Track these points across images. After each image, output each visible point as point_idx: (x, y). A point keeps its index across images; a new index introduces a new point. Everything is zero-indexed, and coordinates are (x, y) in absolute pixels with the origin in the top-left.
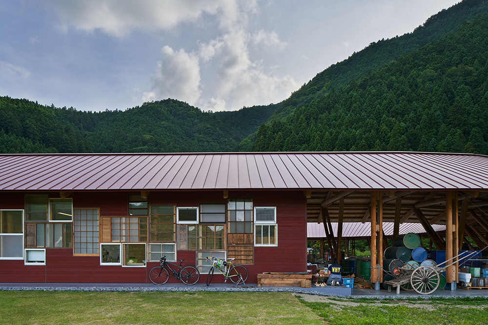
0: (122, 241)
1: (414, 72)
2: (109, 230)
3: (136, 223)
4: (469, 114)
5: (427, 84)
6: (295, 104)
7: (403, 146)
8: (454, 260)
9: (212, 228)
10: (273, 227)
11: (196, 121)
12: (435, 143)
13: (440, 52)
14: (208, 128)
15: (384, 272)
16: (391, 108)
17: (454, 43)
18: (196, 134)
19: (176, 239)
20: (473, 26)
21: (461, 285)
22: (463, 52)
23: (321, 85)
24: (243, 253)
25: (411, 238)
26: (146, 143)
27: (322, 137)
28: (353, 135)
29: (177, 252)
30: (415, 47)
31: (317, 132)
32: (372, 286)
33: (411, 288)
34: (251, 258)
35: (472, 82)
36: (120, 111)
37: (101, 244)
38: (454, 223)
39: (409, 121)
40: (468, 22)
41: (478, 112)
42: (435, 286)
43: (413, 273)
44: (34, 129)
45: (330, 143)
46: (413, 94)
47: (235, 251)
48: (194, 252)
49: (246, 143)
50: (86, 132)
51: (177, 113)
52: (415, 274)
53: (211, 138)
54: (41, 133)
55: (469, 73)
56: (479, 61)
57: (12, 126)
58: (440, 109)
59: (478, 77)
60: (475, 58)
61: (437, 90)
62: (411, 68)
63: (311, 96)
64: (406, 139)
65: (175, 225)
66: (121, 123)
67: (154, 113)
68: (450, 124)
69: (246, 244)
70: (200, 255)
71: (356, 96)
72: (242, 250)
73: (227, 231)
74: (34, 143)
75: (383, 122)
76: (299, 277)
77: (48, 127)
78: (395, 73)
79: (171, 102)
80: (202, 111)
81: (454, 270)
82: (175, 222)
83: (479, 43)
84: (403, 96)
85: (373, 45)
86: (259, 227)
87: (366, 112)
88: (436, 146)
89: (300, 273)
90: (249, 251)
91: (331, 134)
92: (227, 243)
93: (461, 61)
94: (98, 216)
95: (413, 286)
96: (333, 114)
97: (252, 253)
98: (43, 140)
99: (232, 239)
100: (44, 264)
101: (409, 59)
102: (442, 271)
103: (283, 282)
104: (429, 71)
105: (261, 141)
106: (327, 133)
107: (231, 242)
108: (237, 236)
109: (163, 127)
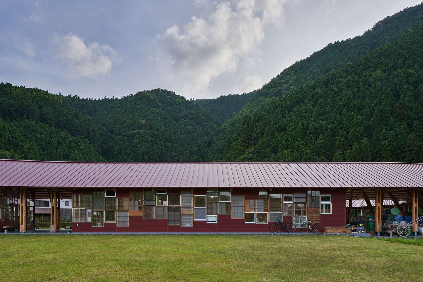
0: (255, 211)
1: (366, 73)
2: (249, 206)
3: (262, 203)
4: (411, 109)
5: (378, 84)
6: (266, 95)
7: (361, 135)
8: (416, 221)
9: (299, 205)
10: (329, 205)
11: (182, 108)
12: (386, 133)
13: (387, 57)
14: (192, 114)
15: (382, 227)
16: (350, 103)
17: (398, 49)
18: (182, 119)
19: (282, 210)
20: (413, 35)
21: (419, 234)
22: (405, 57)
23: (288, 79)
24: (315, 217)
25: (395, 210)
26: (142, 127)
27: (296, 127)
28: (320, 126)
29: (283, 217)
30: (365, 48)
31: (291, 122)
32: (376, 233)
33: (397, 234)
34: (319, 219)
35: (413, 82)
36: (116, 98)
37: (245, 213)
38: (416, 202)
39: (364, 114)
40: (409, 30)
41: (418, 108)
42: (408, 233)
43: (398, 227)
44: (50, 115)
45: (302, 132)
46: (367, 92)
47: (311, 216)
48: (291, 217)
49: (225, 127)
50: (89, 117)
51: (166, 101)
52: (399, 227)
53: (195, 122)
54: (55, 119)
55: (411, 75)
56: (418, 65)
57: (32, 113)
58: (388, 105)
59: (418, 78)
60: (415, 62)
61: (386, 89)
62: (364, 69)
63: (279, 88)
64: (363, 130)
65: (281, 203)
66: (119, 109)
67: (146, 101)
68: (397, 117)
69: (316, 213)
70: (294, 218)
71: (321, 92)
72: (315, 215)
73: (307, 206)
74: (50, 127)
75: (344, 115)
76: (344, 229)
77: (61, 113)
78: (351, 73)
79: (161, 91)
80: (187, 100)
81: (416, 226)
82: (281, 202)
83: (418, 50)
84: (359, 93)
85: (330, 46)
86: (322, 205)
87: (330, 106)
88: (387, 135)
89: (344, 227)
90: (318, 216)
91: (303, 124)
92: (307, 213)
93: (404, 64)
94: (243, 199)
95: (398, 233)
96: (303, 108)
97: (319, 217)
98: (57, 124)
99: (310, 210)
100: (216, 223)
101: (362, 62)
102: (411, 226)
103: (336, 231)
104: (378, 73)
105: (245, 129)
106: (300, 124)
107: (309, 212)
108: (312, 209)
109: (155, 113)
